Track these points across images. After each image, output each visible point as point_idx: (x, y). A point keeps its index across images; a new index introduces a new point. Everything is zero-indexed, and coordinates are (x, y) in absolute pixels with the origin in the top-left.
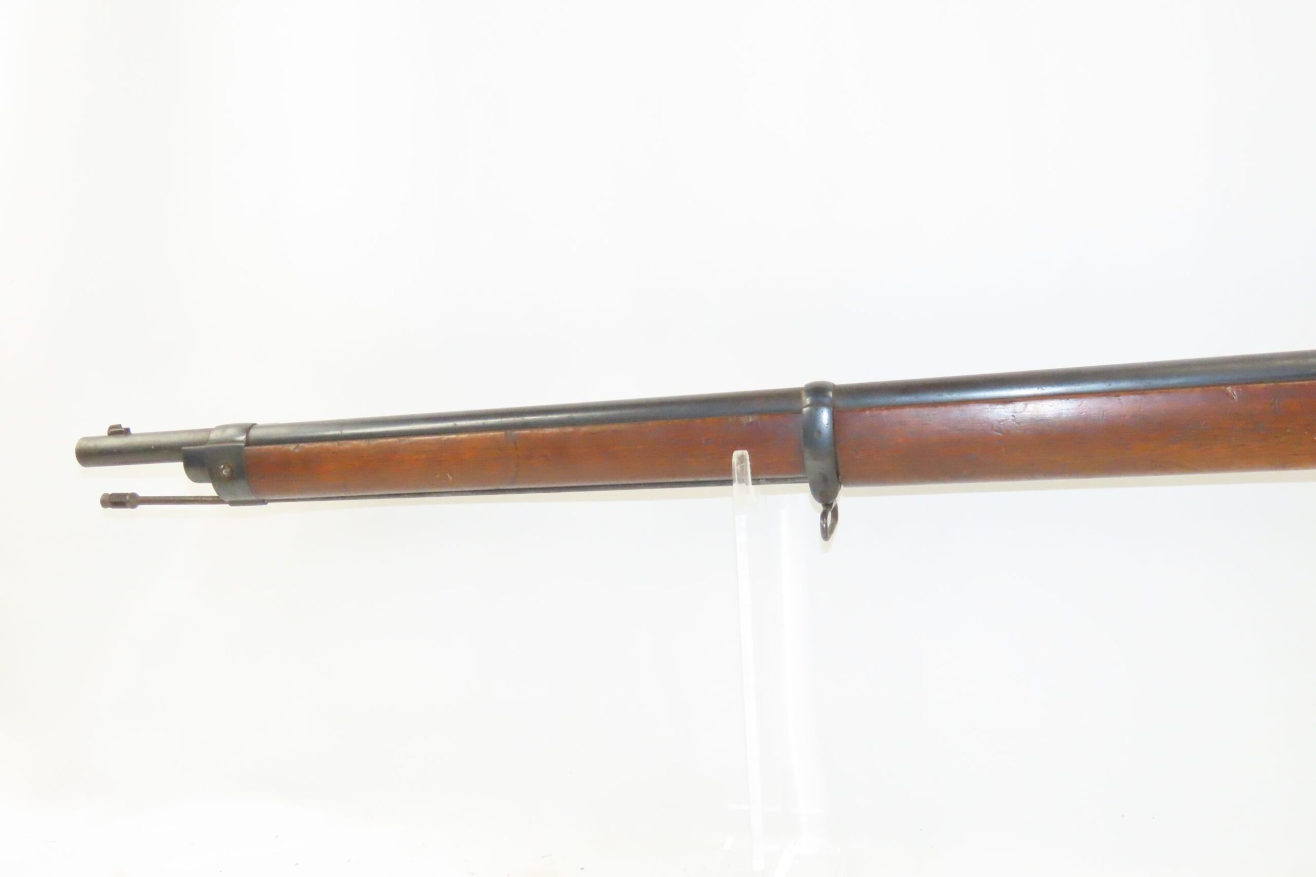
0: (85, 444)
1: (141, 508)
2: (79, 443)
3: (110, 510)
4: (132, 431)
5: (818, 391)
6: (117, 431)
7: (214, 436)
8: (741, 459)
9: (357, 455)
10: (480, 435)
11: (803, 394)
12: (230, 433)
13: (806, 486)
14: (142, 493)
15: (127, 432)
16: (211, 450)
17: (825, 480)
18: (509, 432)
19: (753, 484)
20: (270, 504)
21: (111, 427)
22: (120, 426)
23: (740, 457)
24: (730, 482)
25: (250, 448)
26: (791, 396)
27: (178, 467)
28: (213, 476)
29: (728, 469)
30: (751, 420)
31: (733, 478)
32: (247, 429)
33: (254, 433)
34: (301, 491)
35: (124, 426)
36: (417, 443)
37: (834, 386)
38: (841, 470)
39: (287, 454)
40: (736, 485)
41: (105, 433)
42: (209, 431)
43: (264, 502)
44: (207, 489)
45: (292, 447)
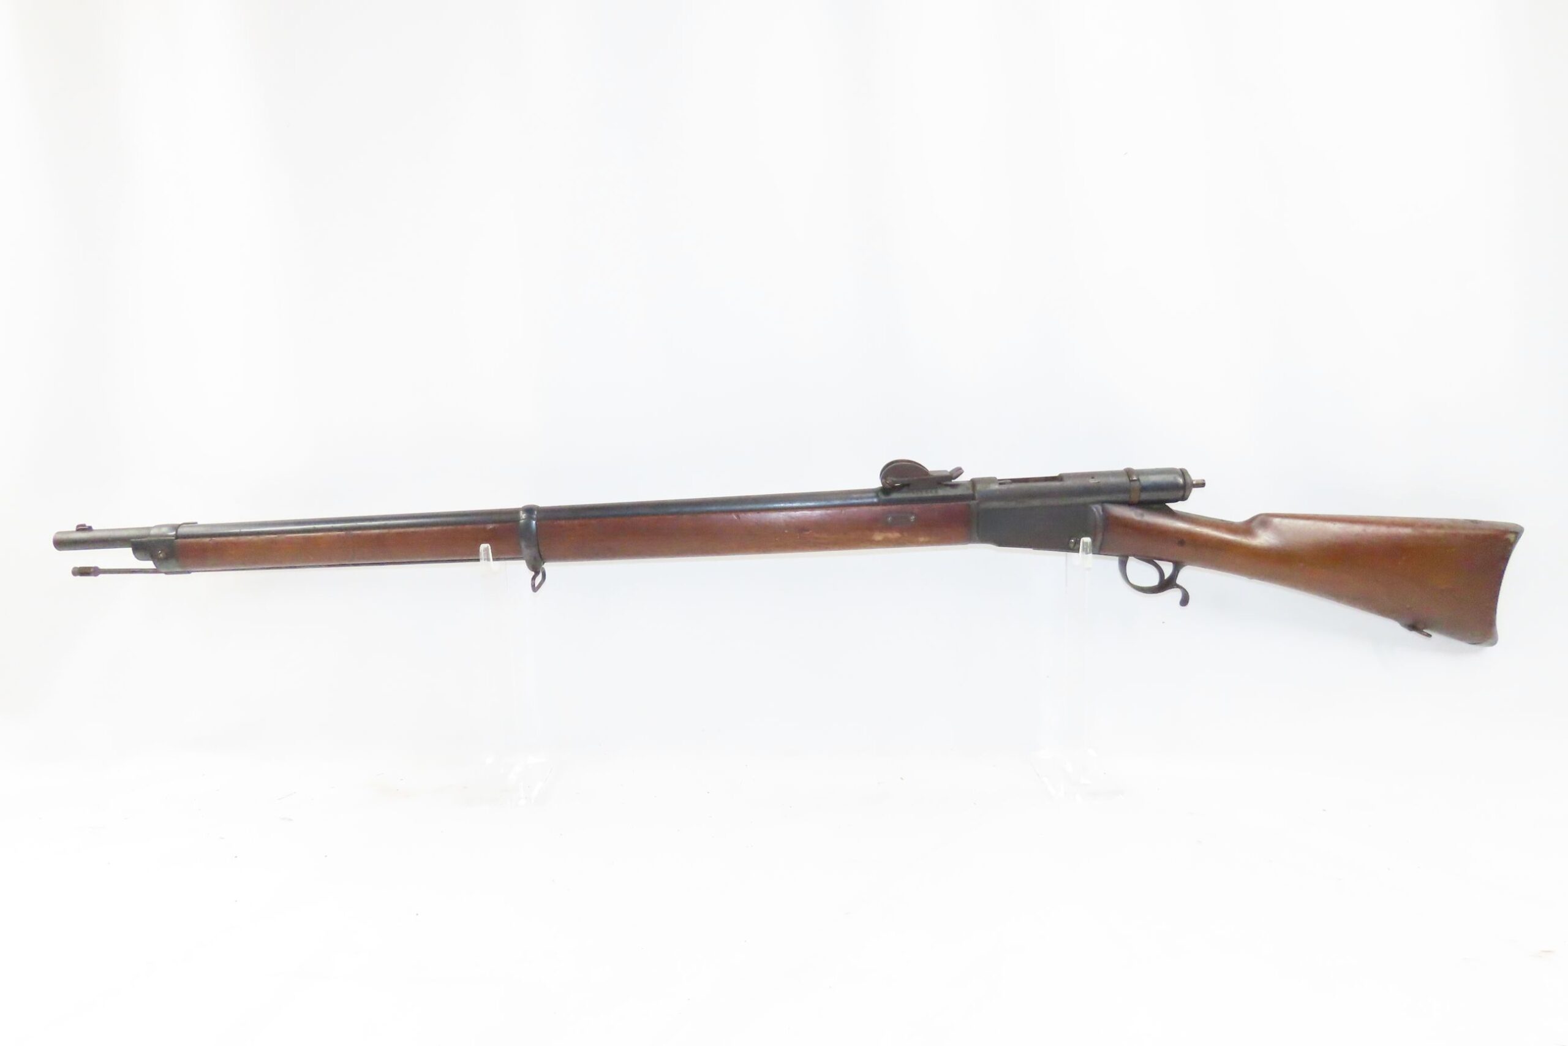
0: (60, 537)
1: (101, 576)
2: (55, 536)
3: (79, 577)
4: (94, 528)
5: (529, 510)
6: (82, 528)
7: (153, 532)
8: (486, 550)
9: (250, 544)
10: (330, 533)
11: (521, 512)
12: (164, 530)
13: (524, 561)
14: (101, 567)
15: (90, 529)
16: (150, 541)
17: (535, 558)
18: (348, 532)
19: (494, 560)
20: (192, 573)
21: (78, 526)
22: (84, 525)
23: (484, 547)
24: (478, 560)
25: (178, 540)
26: (516, 512)
27: (129, 551)
28: (153, 557)
29: (477, 552)
30: (491, 527)
31: (480, 558)
32: (176, 527)
33: (181, 531)
34: (213, 565)
35: (88, 525)
36: (291, 538)
37: (538, 507)
38: (542, 554)
39: (204, 544)
40: (482, 562)
41: (74, 529)
42: (149, 528)
43: (189, 572)
44: (150, 564)
45: (207, 540)
